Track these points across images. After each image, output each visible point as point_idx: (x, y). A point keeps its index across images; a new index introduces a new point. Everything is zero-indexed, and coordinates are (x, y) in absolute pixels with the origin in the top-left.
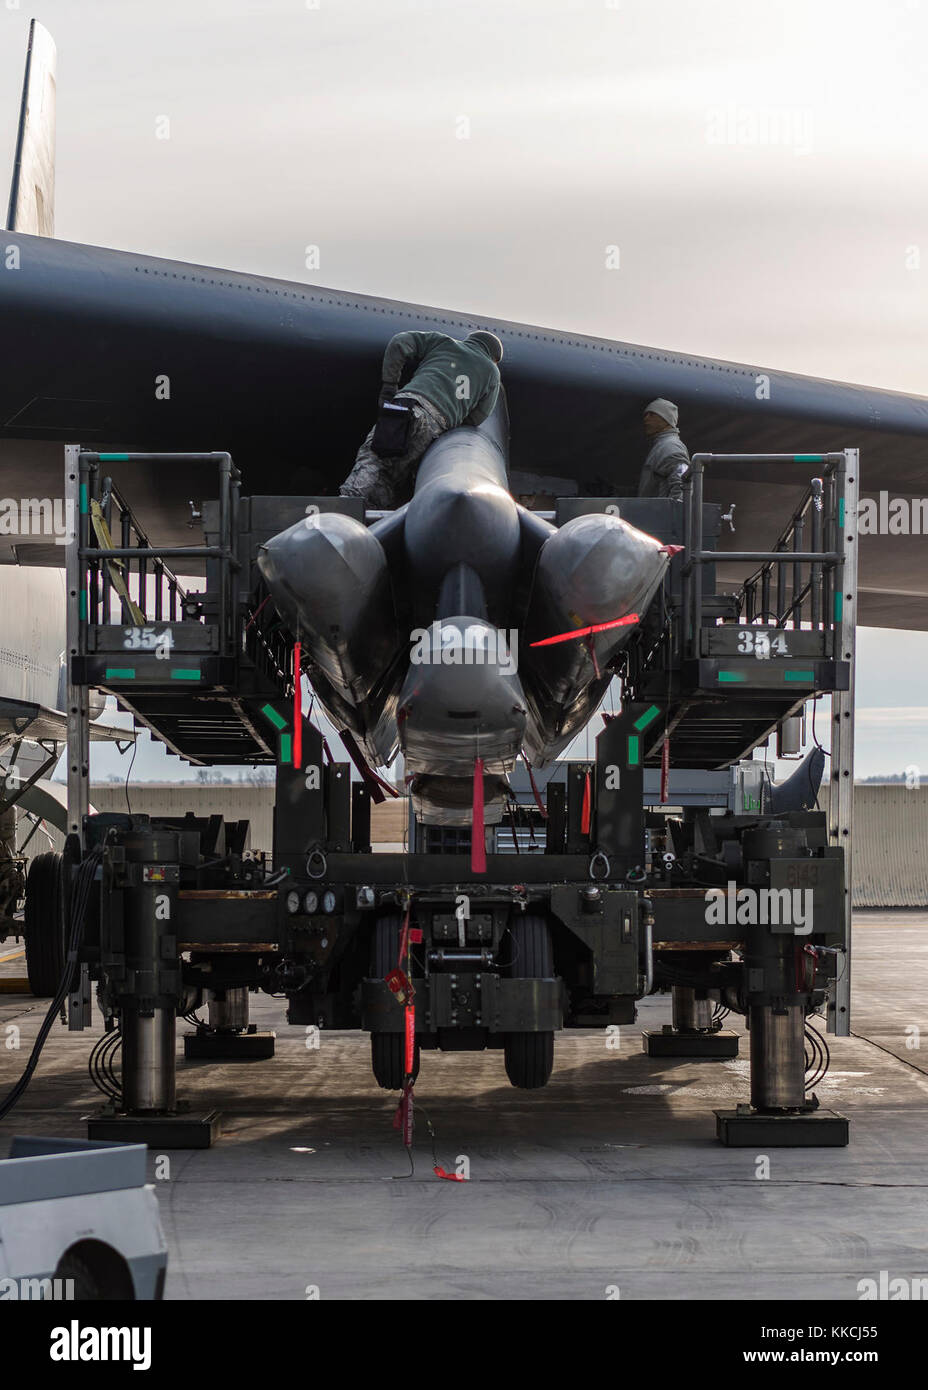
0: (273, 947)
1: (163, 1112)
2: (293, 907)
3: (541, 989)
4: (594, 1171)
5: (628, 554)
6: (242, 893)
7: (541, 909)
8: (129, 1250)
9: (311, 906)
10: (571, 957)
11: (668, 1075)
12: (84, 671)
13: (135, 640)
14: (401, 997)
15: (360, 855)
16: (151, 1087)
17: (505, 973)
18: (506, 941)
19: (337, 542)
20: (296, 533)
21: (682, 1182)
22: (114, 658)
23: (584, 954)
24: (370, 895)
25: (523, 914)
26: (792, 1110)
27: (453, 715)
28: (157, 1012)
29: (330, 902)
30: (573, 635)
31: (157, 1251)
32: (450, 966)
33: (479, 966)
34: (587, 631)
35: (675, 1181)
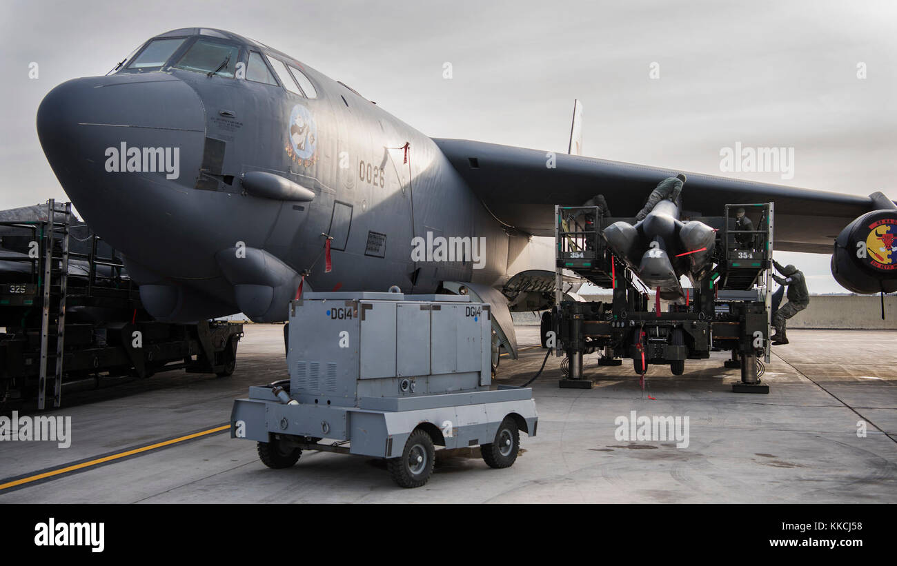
0: (609, 336)
1: (580, 379)
2: (613, 326)
3: (680, 349)
4: (693, 398)
5: (701, 231)
6: (601, 322)
7: (680, 327)
8: (525, 416)
9: (618, 326)
10: (689, 340)
11: (727, 373)
12: (560, 264)
13: (573, 256)
14: (640, 350)
15: (644, 312)
16: (576, 372)
17: (670, 344)
18: (670, 336)
19: (621, 229)
20: (611, 227)
21: (716, 402)
22: (567, 260)
23: (693, 340)
24: (633, 323)
25: (675, 329)
26: (753, 383)
27: (653, 275)
28: (578, 353)
29: (623, 325)
30: (687, 254)
31: (534, 416)
32: (654, 342)
33: (663, 342)
34: (691, 252)
35: (714, 401)
